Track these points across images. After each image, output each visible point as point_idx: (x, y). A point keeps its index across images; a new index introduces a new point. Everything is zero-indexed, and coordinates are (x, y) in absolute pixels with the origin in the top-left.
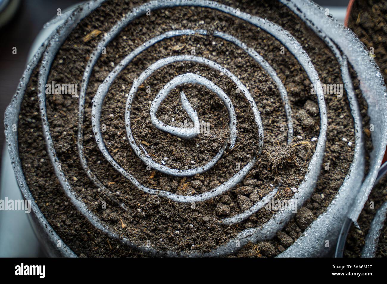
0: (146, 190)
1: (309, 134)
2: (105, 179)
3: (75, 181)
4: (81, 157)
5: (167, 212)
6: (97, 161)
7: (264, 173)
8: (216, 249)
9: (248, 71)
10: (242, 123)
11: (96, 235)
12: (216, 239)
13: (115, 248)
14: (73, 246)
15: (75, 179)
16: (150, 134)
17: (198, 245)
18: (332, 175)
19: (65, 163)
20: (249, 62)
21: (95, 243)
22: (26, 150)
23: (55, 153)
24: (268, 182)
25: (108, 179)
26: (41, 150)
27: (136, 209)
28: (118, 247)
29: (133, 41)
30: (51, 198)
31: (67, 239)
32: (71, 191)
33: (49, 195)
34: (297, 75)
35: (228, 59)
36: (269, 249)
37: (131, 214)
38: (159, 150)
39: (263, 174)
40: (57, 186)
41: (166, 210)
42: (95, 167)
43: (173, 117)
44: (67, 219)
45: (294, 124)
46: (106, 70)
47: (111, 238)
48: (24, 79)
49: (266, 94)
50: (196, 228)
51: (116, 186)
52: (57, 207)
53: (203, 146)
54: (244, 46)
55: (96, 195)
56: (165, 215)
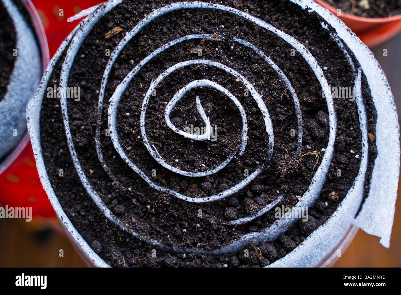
0: (157, 188)
1: (319, 145)
2: (119, 174)
3: (91, 174)
4: (98, 152)
5: (176, 211)
6: (113, 156)
7: (272, 179)
8: (220, 248)
9: (264, 78)
10: (253, 129)
11: (107, 227)
12: (221, 239)
13: (125, 240)
14: (86, 234)
15: (92, 171)
16: (163, 135)
17: (203, 244)
18: (338, 185)
19: (82, 155)
20: (265, 68)
21: (107, 234)
22: (47, 139)
23: (73, 147)
24: (275, 188)
25: (122, 174)
26: (61, 141)
27: (147, 205)
28: (128, 240)
29: (154, 40)
30: (68, 187)
31: (81, 228)
32: (87, 184)
33: (66, 185)
34: (312, 85)
35: (244, 64)
36: (271, 252)
37: (142, 209)
38: (171, 151)
39: (270, 180)
40: (74, 177)
41: (175, 209)
42: (110, 161)
43: (187, 120)
44: (82, 209)
45: (304, 133)
46: (125, 68)
47: (122, 231)
48: (47, 73)
49: (280, 103)
50: (202, 228)
51: (129, 181)
52: (73, 196)
53: (214, 150)
54: (262, 54)
55: (110, 189)
56: (173, 214)
